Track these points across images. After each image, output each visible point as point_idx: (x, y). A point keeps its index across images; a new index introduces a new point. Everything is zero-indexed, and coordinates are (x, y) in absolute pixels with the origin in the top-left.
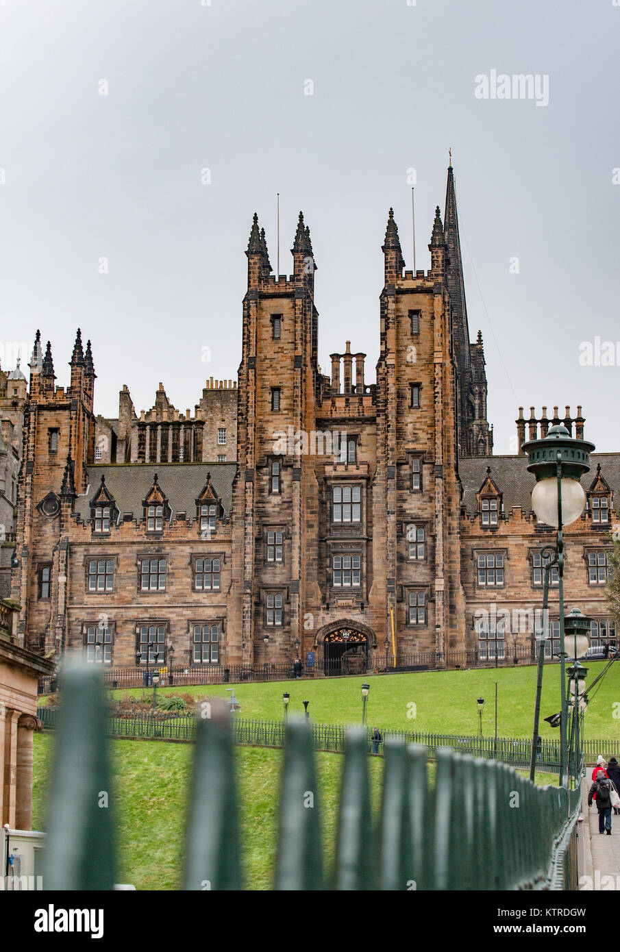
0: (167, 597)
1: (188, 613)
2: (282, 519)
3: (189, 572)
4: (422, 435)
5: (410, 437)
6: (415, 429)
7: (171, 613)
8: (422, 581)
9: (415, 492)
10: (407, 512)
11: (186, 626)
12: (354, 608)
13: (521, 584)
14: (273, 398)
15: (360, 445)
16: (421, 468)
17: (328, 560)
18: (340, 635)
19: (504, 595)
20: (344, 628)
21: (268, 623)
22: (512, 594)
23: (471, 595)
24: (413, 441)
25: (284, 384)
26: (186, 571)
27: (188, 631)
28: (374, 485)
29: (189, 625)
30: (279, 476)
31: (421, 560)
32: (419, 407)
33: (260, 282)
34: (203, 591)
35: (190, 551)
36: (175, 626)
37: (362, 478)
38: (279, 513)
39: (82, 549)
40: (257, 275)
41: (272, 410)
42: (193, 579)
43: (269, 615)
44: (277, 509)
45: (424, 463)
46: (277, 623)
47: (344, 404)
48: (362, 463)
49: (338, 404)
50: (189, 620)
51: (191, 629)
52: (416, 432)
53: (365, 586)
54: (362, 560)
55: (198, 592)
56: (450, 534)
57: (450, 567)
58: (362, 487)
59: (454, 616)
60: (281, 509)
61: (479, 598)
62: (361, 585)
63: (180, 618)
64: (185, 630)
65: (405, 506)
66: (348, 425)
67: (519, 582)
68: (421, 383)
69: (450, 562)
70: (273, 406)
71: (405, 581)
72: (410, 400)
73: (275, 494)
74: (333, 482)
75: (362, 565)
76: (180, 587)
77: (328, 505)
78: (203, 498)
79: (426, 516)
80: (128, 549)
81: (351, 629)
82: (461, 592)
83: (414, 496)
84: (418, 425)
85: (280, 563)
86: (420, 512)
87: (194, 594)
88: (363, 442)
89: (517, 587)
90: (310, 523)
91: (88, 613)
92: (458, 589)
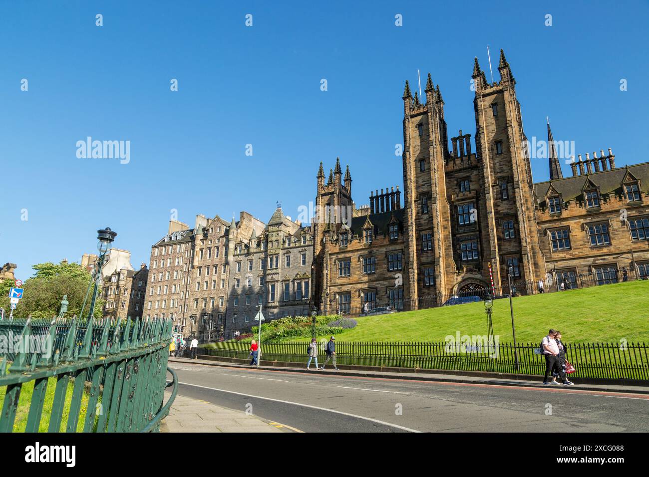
0: (375, 276)
1: (386, 283)
2: (429, 226)
3: (386, 261)
4: (505, 168)
5: (498, 170)
6: (500, 165)
7: (377, 284)
8: (514, 250)
9: (505, 200)
10: (501, 212)
11: (385, 290)
12: (475, 271)
13: (582, 247)
14: (421, 165)
15: (471, 181)
16: (507, 186)
17: (458, 246)
18: (468, 288)
19: (571, 254)
20: (470, 284)
21: (427, 284)
22: (577, 253)
23: (548, 257)
24: (500, 172)
25: (426, 157)
26: (384, 261)
27: (387, 293)
28: (480, 200)
29: (387, 289)
30: (427, 204)
31: (513, 238)
32: (502, 153)
33: (410, 110)
34: (394, 271)
35: (386, 250)
36: (380, 291)
37: (473, 198)
38: (428, 223)
39: (335, 256)
40: (409, 107)
41: (421, 171)
42: (388, 265)
43: (427, 280)
44: (427, 221)
45: (508, 183)
46: (431, 284)
47: (460, 162)
48: (472, 190)
49: (457, 162)
50: (387, 287)
51: (388, 292)
52: (501, 167)
53: (480, 258)
54: (477, 244)
55: (391, 271)
56: (529, 221)
57: (531, 240)
58: (474, 203)
59: (538, 270)
60: (429, 221)
61: (554, 258)
62: (478, 257)
63: (382, 286)
64: (385, 293)
65: (499, 209)
66: (463, 172)
67: (581, 245)
68: (502, 140)
69: (531, 237)
70: (421, 169)
71: (504, 252)
72: (496, 151)
73: (425, 214)
74: (457, 203)
75: (477, 247)
76: (382, 270)
77: (456, 216)
78: (391, 222)
79: (513, 212)
80: (356, 253)
81: (474, 284)
82: (541, 254)
83: (504, 202)
84: (502, 163)
85: (430, 250)
86: (509, 211)
87: (388, 273)
88: (473, 180)
89: (579, 248)
90: (445, 226)
91: (338, 288)
92: (539, 253)
